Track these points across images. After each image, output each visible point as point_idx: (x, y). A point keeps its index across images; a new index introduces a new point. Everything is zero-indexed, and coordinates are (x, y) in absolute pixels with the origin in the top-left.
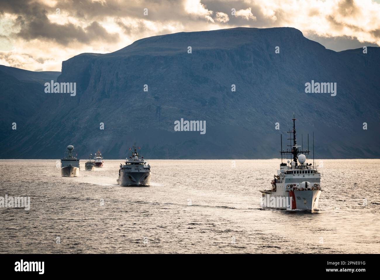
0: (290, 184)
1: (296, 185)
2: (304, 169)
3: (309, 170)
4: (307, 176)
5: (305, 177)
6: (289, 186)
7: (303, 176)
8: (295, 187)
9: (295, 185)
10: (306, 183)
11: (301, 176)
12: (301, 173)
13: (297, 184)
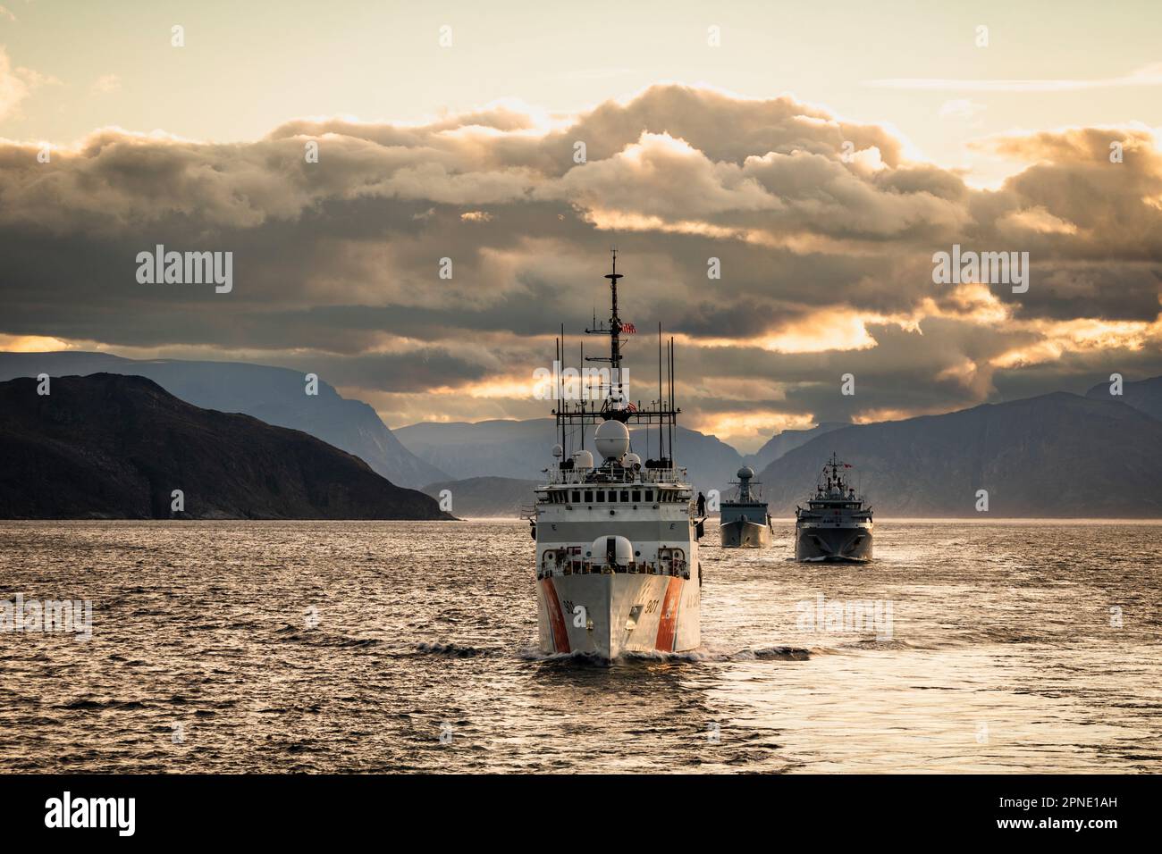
0: (557, 545)
1: (579, 552)
2: (616, 482)
3: (637, 487)
4: (626, 514)
5: (616, 519)
6: (551, 557)
7: (606, 511)
8: (578, 558)
9: (577, 552)
10: (611, 544)
11: (600, 514)
12: (601, 497)
13: (585, 546)
